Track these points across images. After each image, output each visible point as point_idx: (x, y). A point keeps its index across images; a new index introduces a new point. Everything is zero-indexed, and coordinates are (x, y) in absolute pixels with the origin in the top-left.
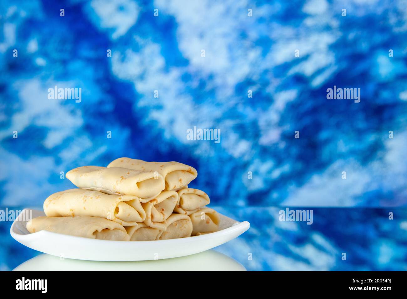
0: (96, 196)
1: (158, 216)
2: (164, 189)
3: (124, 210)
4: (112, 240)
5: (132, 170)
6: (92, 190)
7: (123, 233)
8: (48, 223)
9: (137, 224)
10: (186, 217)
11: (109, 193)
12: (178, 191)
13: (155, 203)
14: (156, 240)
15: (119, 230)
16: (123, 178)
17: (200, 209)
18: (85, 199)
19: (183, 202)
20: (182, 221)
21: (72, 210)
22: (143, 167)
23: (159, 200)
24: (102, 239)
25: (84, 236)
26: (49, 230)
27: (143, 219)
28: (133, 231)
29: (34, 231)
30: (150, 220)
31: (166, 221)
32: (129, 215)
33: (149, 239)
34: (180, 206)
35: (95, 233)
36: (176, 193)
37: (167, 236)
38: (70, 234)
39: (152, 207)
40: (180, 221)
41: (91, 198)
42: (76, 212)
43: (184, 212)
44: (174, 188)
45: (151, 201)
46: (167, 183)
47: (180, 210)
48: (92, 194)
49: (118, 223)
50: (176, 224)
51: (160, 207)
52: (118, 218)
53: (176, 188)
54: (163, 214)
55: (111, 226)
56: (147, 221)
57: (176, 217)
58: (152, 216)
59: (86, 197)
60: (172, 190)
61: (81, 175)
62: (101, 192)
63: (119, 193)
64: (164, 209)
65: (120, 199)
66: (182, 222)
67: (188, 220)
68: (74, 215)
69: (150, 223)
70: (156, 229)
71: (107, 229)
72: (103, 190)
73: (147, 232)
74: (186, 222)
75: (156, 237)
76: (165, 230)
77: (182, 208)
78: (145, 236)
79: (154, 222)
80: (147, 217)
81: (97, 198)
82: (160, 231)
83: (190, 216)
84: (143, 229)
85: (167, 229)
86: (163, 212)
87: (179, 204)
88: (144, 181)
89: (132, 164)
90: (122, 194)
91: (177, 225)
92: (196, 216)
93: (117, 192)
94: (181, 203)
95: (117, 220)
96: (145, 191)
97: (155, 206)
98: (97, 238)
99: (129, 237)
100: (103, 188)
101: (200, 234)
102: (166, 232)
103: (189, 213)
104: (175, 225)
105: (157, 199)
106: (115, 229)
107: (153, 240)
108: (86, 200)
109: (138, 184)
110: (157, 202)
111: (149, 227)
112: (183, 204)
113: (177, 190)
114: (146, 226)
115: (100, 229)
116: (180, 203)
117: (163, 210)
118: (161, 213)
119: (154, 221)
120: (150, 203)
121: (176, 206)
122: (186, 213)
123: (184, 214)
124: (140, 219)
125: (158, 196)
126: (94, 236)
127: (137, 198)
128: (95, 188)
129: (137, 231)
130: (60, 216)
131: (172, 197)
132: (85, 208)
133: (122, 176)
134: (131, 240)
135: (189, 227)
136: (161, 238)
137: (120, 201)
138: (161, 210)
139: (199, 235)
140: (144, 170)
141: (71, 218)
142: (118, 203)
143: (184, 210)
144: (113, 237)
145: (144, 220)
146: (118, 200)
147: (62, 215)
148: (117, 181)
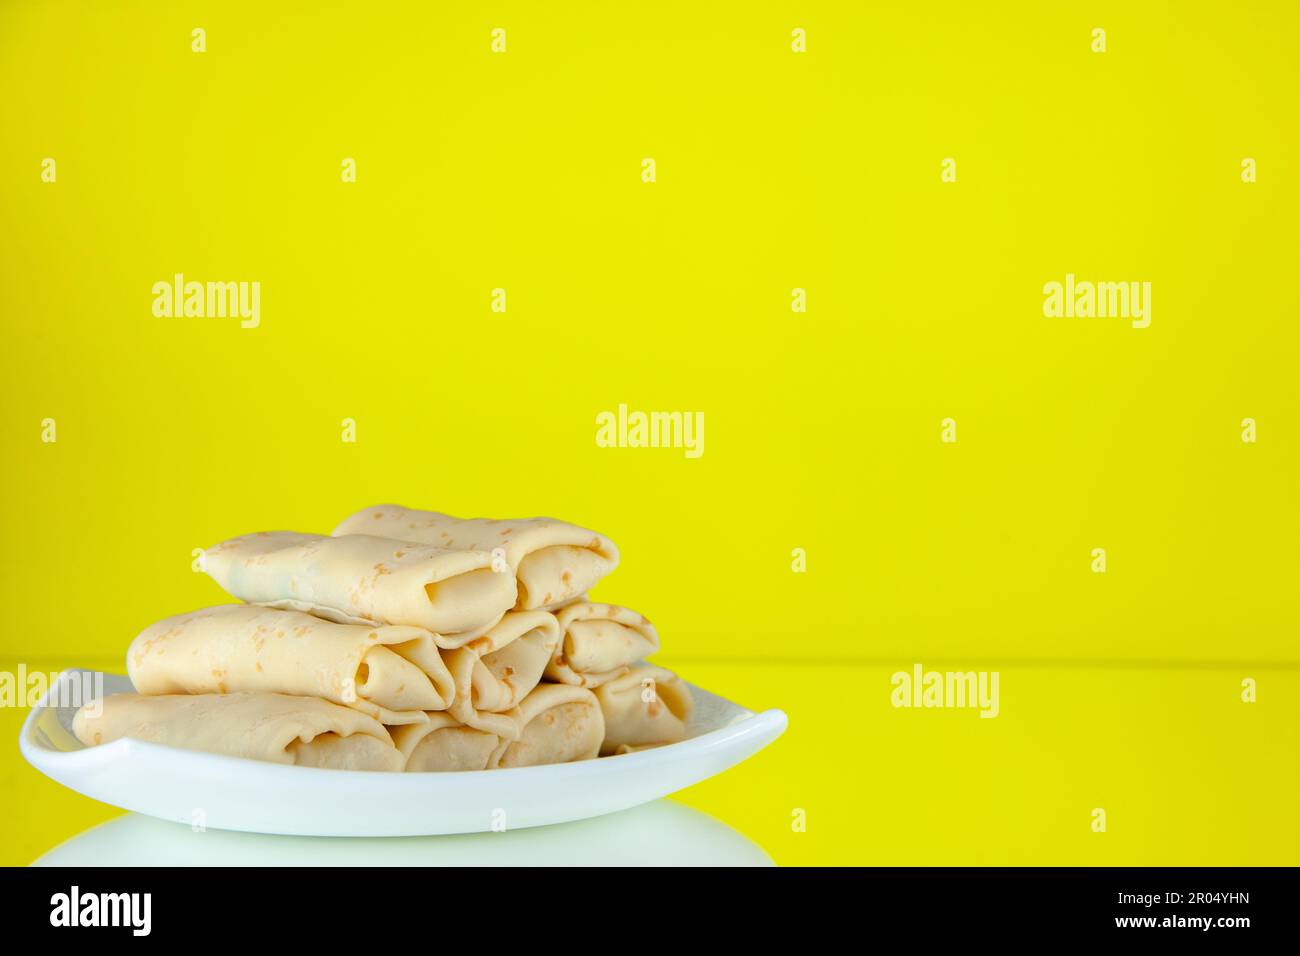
0: (296, 629)
1: (495, 693)
2: (512, 604)
3: (386, 672)
4: (346, 769)
5: (410, 546)
6: (282, 609)
7: (383, 745)
8: (142, 714)
9: (425, 717)
10: (585, 694)
11: (339, 619)
12: (556, 612)
13: (484, 649)
14: (486, 768)
15: (369, 737)
16: (381, 569)
17: (627, 669)
18: (260, 640)
19: (572, 646)
20: (569, 706)
21: (220, 675)
22: (444, 535)
23: (499, 641)
24: (316, 766)
25: (256, 756)
26: (144, 735)
27: (445, 701)
28: (413, 739)
29: (99, 740)
30: (467, 704)
31: (519, 708)
32: (402, 689)
33: (465, 766)
34: (564, 659)
35: (294, 746)
36: (552, 618)
37: (522, 754)
38: (214, 748)
39: (476, 664)
40: (563, 708)
41: (281, 635)
42: (233, 680)
43: (576, 679)
44: (546, 600)
45: (472, 644)
46: (521, 587)
47: (564, 672)
48: (282, 622)
49: (369, 714)
50: (553, 719)
51: (502, 664)
52: (366, 699)
53: (550, 602)
54: (510, 686)
55: (345, 723)
56: (459, 707)
57: (552, 696)
58: (475, 693)
59: (264, 630)
60: (539, 609)
61: (249, 561)
62: (313, 614)
63: (370, 619)
64: (514, 670)
65: (373, 636)
66: (569, 710)
67: (591, 705)
68: (224, 690)
69: (468, 714)
70: (486, 733)
71: (330, 732)
72: (319, 608)
73: (457, 742)
74: (585, 709)
75: (487, 759)
76: (518, 736)
77: (571, 667)
78: (452, 756)
79: (480, 711)
80: (459, 695)
81: (299, 635)
82: (501, 739)
83: (594, 690)
84: (446, 733)
85: (523, 734)
86: (511, 679)
87: (559, 653)
88: (449, 579)
89: (412, 527)
90: (378, 622)
91: (556, 720)
92: (616, 693)
93: (363, 617)
94: (568, 650)
95: (364, 705)
96: (452, 612)
97: (483, 658)
98: (297, 762)
99: (399, 758)
100: (316, 603)
101: (628, 748)
102: (518, 743)
103: (591, 681)
104: (549, 719)
105: (490, 636)
106: (357, 734)
107: (478, 768)
108: (262, 642)
109: (431, 589)
110: (490, 647)
111: (466, 728)
112: (573, 652)
113: (556, 608)
114: (454, 724)
115: (308, 735)
116: (564, 651)
117: (509, 671)
118: (505, 680)
119: (483, 705)
120: (468, 648)
121: (551, 659)
122: (583, 683)
123: (575, 685)
124: (438, 703)
125: (493, 629)
126: (291, 757)
127: (428, 636)
128: (292, 602)
129: (426, 739)
130: (179, 691)
131: (539, 631)
132: (260, 668)
133: (380, 565)
134: (407, 769)
135: (594, 727)
136: (502, 763)
137: (373, 642)
138: (505, 671)
139: (624, 752)
140: (449, 544)
141: (217, 697)
142: (365, 649)
143: (577, 672)
144: (350, 757)
145: (450, 704)
146: (365, 640)
147: (188, 688)
148: (362, 582)
